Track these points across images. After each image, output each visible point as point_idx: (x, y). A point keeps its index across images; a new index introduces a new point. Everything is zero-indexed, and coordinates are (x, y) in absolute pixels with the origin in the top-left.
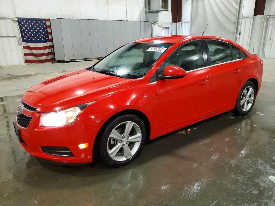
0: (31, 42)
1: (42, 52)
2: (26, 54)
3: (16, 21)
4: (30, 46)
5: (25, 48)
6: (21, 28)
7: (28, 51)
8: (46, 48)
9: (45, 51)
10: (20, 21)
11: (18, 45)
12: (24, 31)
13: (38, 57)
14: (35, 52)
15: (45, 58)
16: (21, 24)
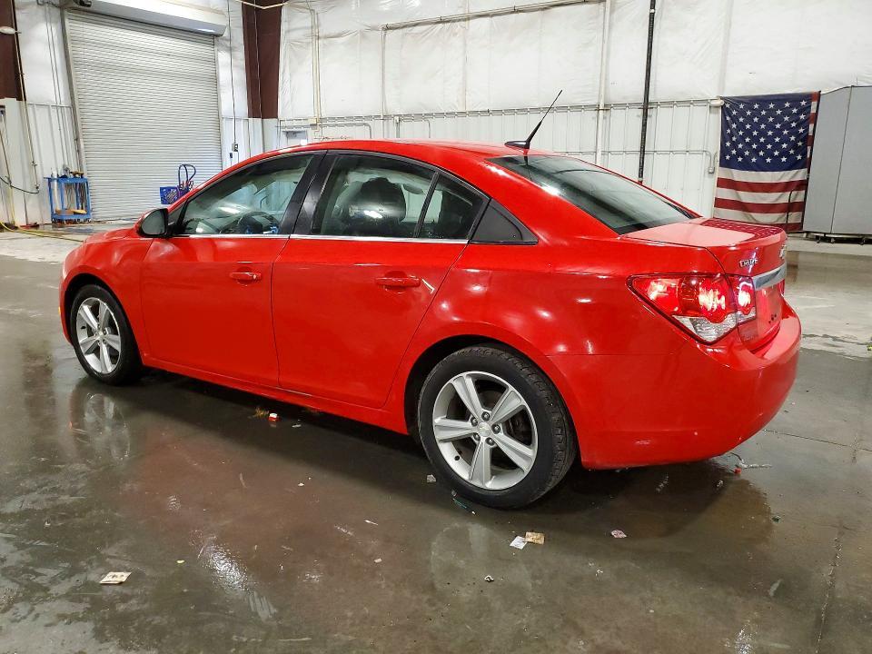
0: (746, 166)
1: (770, 198)
2: (720, 203)
3: (717, 107)
4: (736, 179)
5: (722, 183)
6: (725, 125)
7: (727, 194)
8: (786, 187)
9: (780, 197)
10: (728, 106)
11: (707, 174)
12: (731, 135)
13: (752, 214)
14: (746, 197)
15: (776, 219)
16: (730, 116)
